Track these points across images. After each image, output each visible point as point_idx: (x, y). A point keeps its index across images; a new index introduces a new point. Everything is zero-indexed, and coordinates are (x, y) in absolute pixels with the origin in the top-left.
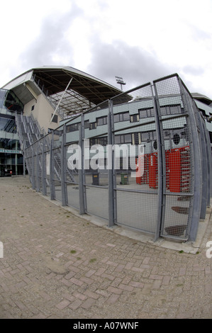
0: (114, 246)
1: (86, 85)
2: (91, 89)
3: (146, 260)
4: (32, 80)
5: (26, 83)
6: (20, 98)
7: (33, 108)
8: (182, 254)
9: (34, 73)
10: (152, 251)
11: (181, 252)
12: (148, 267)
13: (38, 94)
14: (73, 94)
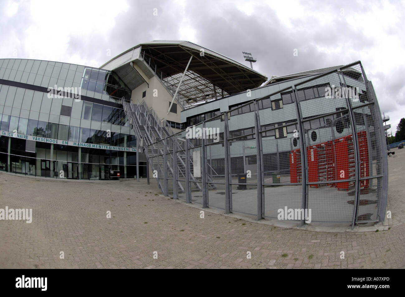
0: (319, 241)
1: (209, 65)
2: (215, 69)
3: (354, 244)
4: (142, 59)
5: (133, 62)
6: (126, 82)
7: (144, 94)
8: (378, 233)
9: (142, 50)
10: (354, 236)
11: (377, 231)
12: (358, 247)
13: (150, 77)
14: (193, 76)
